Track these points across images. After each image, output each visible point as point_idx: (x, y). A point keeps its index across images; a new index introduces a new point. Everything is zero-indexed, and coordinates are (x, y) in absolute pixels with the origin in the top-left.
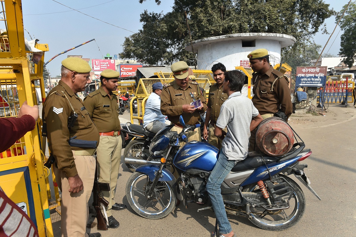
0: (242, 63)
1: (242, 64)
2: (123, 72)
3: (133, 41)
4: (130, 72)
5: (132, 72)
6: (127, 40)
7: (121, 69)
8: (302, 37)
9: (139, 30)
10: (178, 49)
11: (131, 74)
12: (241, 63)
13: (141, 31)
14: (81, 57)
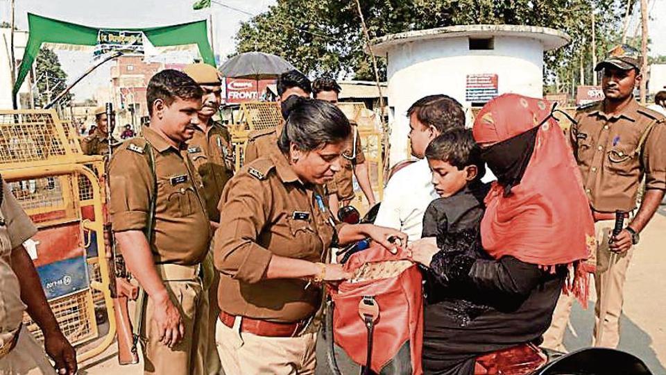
0: (469, 78)
1: (470, 82)
2: (232, 92)
3: (256, 28)
4: (247, 93)
5: (251, 93)
6: (245, 27)
7: (229, 87)
8: (601, 25)
9: (269, 7)
10: (351, 45)
11: (250, 97)
12: (468, 81)
13: (273, 8)
14: (142, 60)
